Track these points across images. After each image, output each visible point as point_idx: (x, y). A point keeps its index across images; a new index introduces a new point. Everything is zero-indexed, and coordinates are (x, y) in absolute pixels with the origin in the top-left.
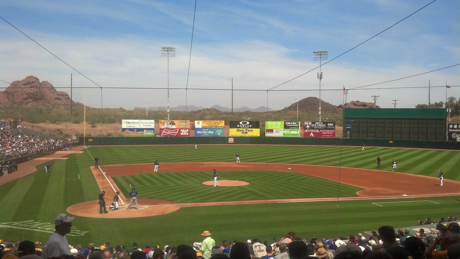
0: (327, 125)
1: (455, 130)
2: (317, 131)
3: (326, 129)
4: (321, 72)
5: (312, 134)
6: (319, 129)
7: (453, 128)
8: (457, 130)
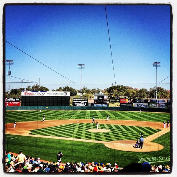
0: (15, 100)
1: (76, 101)
2: (10, 103)
3: (15, 101)
4: (10, 71)
5: (7, 104)
6: (11, 102)
7: (75, 100)
8: (77, 101)
